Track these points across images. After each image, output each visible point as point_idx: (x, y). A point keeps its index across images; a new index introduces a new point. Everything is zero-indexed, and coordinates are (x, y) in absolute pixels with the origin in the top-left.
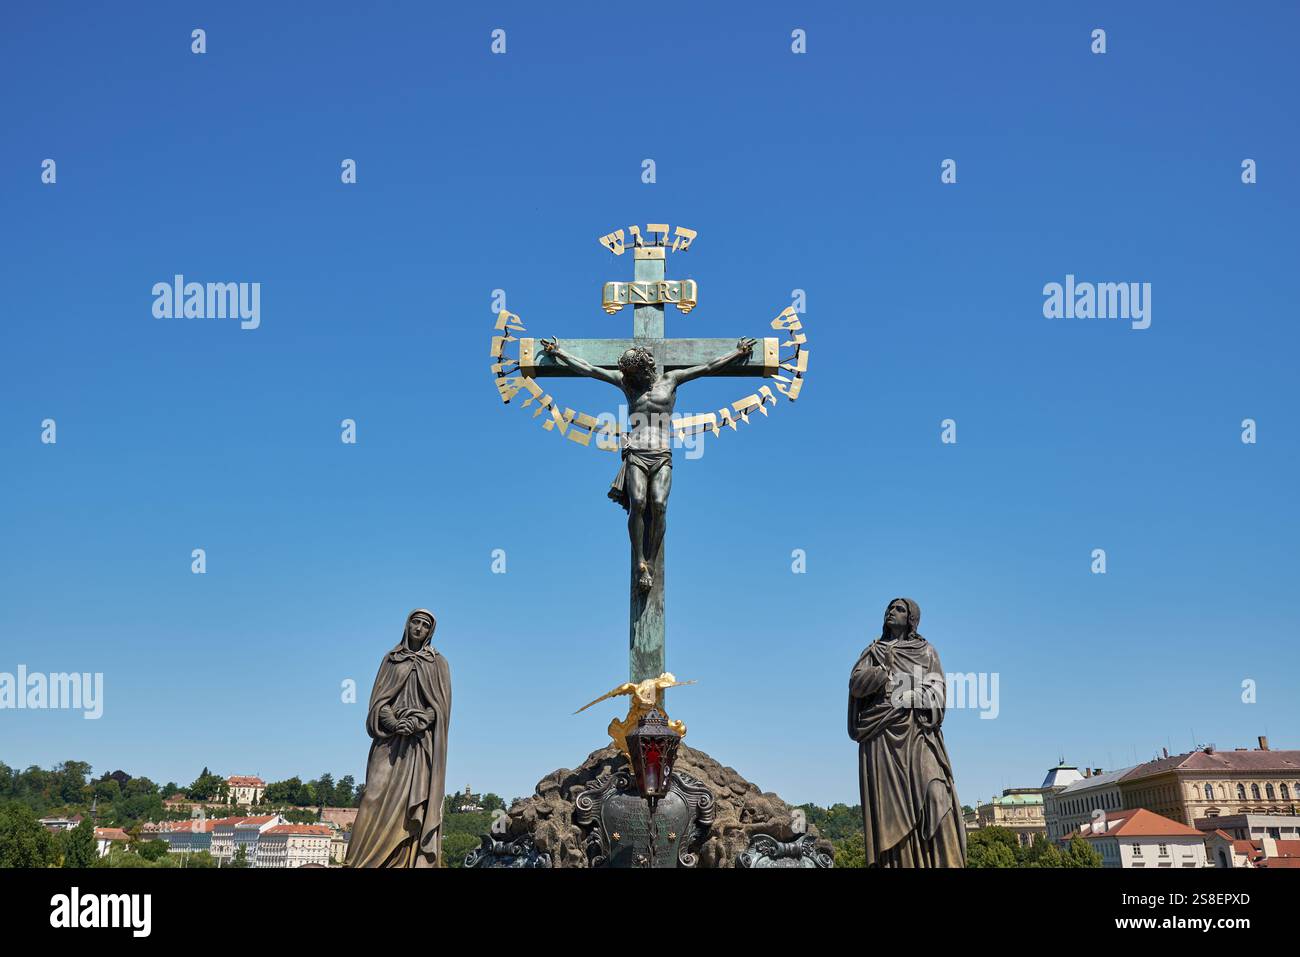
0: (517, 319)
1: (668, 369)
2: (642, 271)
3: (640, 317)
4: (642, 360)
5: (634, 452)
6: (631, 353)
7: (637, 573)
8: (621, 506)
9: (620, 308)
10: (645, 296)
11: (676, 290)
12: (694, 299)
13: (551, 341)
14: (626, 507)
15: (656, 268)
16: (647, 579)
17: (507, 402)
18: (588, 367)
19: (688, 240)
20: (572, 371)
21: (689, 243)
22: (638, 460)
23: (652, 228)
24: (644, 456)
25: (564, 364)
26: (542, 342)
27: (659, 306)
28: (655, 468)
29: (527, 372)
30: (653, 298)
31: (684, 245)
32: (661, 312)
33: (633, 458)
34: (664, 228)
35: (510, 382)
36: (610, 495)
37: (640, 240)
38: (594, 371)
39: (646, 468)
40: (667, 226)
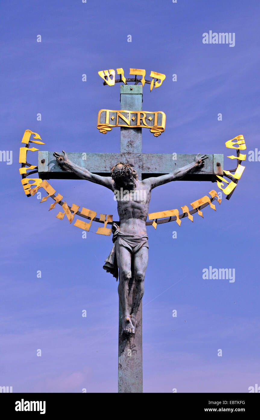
0: (38, 136)
1: (145, 176)
2: (126, 104)
3: (124, 137)
4: (128, 172)
5: (123, 237)
6: (120, 166)
7: (123, 323)
8: (112, 275)
9: (109, 129)
10: (128, 122)
11: (150, 118)
12: (163, 126)
13: (60, 154)
14: (116, 276)
15: (136, 101)
16: (131, 328)
17: (29, 195)
18: (89, 174)
19: (160, 80)
20: (74, 175)
21: (161, 84)
22: (126, 243)
23: (133, 72)
24: (129, 240)
25: (69, 171)
26: (55, 155)
27: (138, 130)
28: (136, 249)
29: (44, 176)
30: (134, 123)
31: (158, 85)
32: (140, 134)
33: (121, 241)
34: (142, 73)
35: (31, 182)
36: (105, 267)
37: (124, 79)
38: (93, 177)
39: (131, 249)
40: (144, 71)
